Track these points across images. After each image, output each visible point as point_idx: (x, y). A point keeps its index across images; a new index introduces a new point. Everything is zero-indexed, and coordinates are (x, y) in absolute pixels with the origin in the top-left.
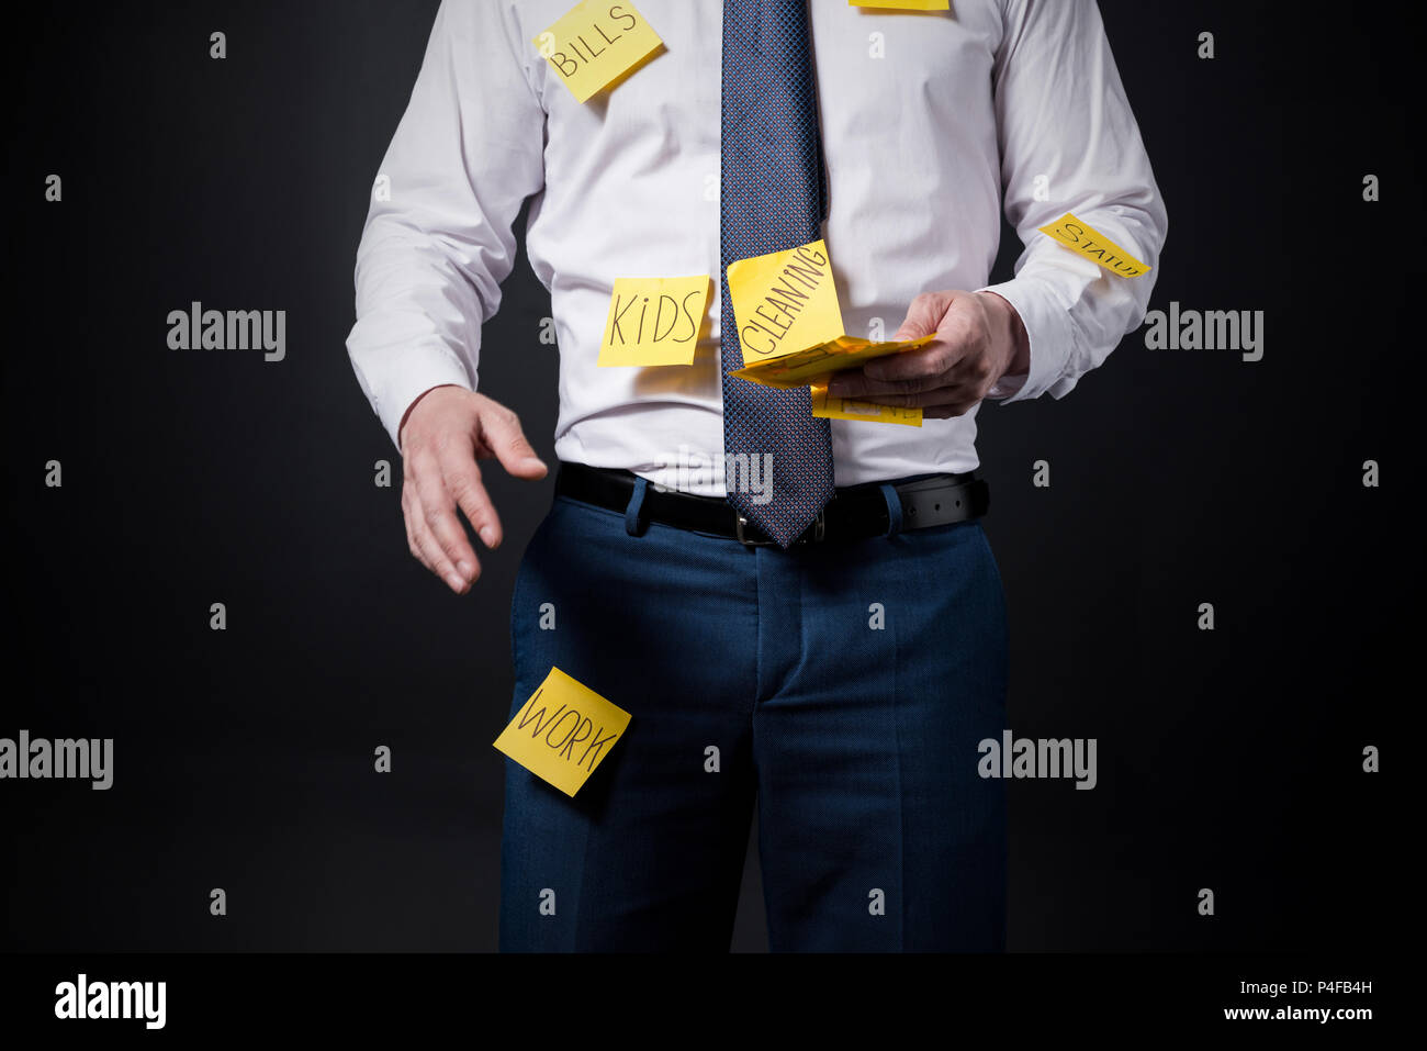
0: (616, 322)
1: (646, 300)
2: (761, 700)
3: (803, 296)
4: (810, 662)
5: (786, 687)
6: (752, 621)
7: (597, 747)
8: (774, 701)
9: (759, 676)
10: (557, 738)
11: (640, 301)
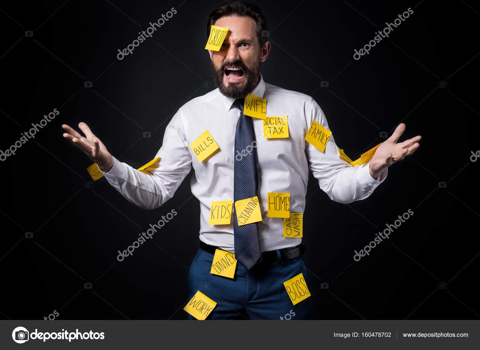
0: (212, 213)
1: (219, 207)
2: (248, 301)
3: (252, 210)
4: (259, 292)
5: (254, 298)
6: (245, 282)
7: (208, 311)
8: (251, 302)
9: (247, 295)
10: (199, 308)
11: (217, 207)
